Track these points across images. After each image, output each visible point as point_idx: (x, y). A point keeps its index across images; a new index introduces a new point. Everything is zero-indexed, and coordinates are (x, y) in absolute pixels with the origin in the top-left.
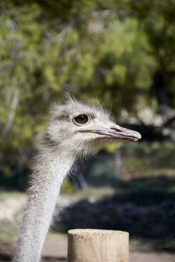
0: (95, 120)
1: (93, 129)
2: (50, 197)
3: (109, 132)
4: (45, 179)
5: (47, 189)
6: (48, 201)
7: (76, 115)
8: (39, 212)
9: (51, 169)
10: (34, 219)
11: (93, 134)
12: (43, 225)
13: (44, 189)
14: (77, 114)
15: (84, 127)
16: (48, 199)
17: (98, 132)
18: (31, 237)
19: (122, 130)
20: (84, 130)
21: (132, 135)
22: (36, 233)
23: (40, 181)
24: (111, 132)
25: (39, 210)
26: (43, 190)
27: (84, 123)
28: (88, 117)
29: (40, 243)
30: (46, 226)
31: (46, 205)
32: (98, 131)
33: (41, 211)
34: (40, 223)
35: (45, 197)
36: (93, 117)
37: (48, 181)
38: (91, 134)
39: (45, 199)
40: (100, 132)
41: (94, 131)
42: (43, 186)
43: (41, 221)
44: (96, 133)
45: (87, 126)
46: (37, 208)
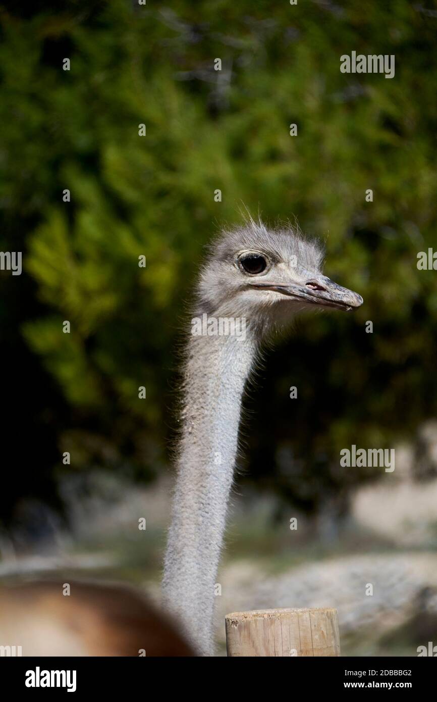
0: (279, 265)
1: (273, 283)
2: (223, 422)
3: (300, 290)
4: (205, 389)
5: (213, 408)
6: (219, 431)
7: (244, 255)
8: (205, 456)
9: (216, 368)
10: (197, 471)
11: (274, 292)
12: (215, 478)
13: (207, 410)
14: (245, 252)
15: (258, 279)
16: (218, 427)
17: (281, 290)
18: (195, 506)
19: (328, 287)
20: (257, 283)
21: (340, 299)
22: (203, 496)
23: (198, 395)
24: (303, 292)
25: (204, 451)
26: (206, 412)
27: (259, 270)
28: (267, 261)
29: (213, 514)
30: (223, 479)
31: (217, 438)
32: (282, 288)
33: (209, 453)
34: (209, 475)
35: (212, 425)
36: (276, 260)
37: (213, 392)
38: (269, 292)
39: (214, 428)
40: (285, 289)
41: (275, 287)
42: (203, 405)
43: (211, 471)
44: (279, 292)
45: (265, 276)
46: (199, 448)
